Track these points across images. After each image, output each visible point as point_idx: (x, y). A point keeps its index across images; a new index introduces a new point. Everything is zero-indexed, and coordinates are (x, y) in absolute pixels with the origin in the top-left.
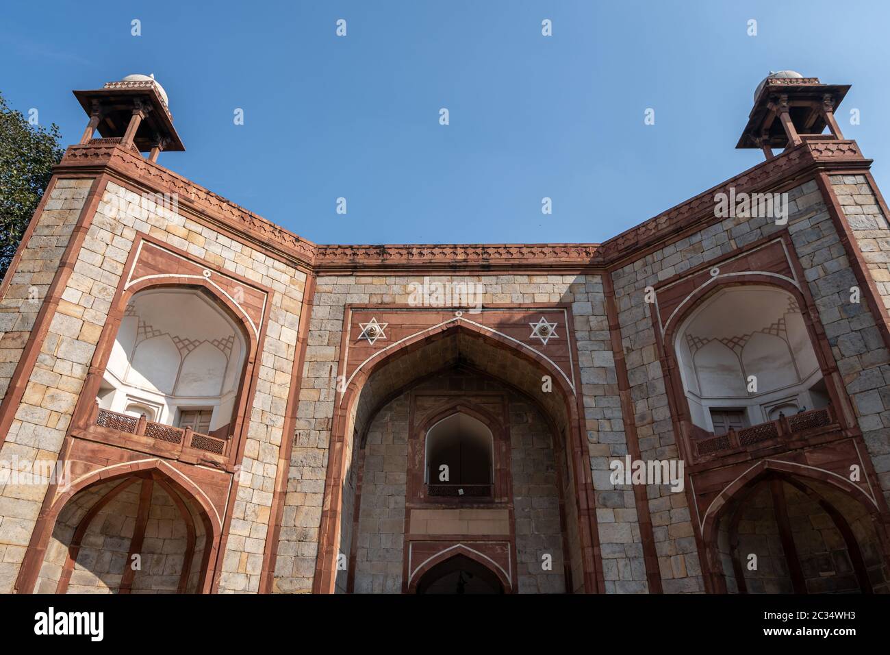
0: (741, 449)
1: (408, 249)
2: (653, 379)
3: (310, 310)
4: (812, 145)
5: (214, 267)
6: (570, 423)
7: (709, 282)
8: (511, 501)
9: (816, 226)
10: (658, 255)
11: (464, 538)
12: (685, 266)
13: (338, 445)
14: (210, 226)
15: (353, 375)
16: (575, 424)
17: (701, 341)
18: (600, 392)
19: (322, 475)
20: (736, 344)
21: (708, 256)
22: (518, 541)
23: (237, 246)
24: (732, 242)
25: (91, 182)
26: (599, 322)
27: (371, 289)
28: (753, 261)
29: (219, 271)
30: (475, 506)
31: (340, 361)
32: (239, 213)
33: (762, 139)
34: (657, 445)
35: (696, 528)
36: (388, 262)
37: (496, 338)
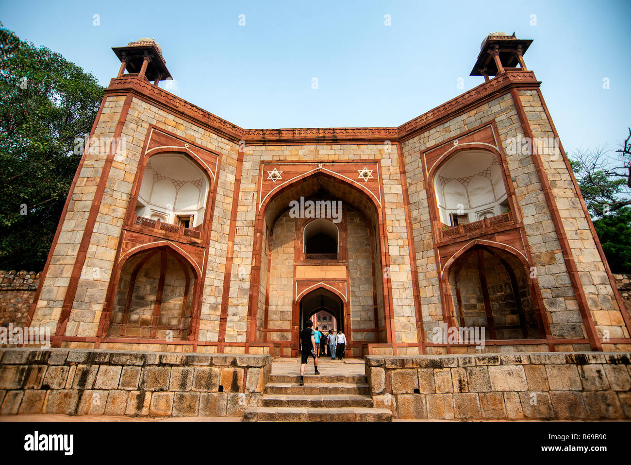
0: (464, 234)
1: (293, 131)
2: (422, 199)
3: (241, 164)
4: (510, 74)
5: (190, 142)
6: (379, 222)
7: (453, 148)
8: (347, 262)
9: (510, 118)
10: (426, 134)
11: (324, 280)
12: (441, 139)
14: (187, 120)
15: (265, 198)
16: (381, 223)
17: (447, 179)
18: (394, 206)
19: (251, 249)
20: (465, 181)
21: (453, 134)
22: (351, 282)
23: (202, 131)
24: (466, 126)
25: (124, 98)
26: (396, 170)
27: (273, 153)
28: (476, 136)
29: (193, 144)
30: (329, 264)
31: (258, 191)
32: (202, 113)
33: (484, 70)
34: (422, 233)
35: (439, 273)
36: (282, 138)
37: (340, 178)
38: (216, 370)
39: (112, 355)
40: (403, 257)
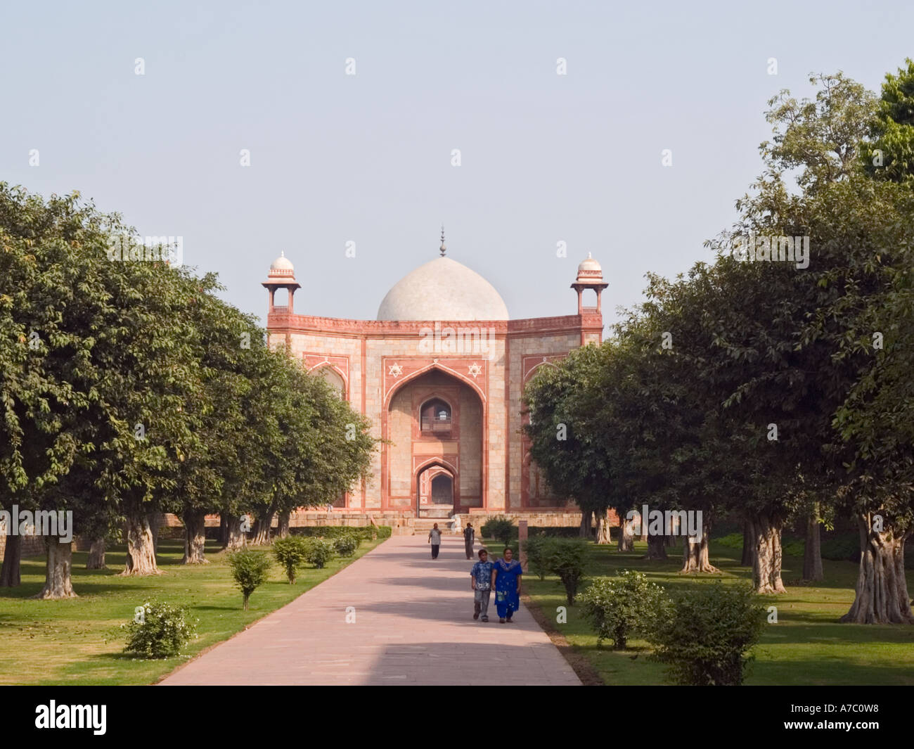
1: (410, 323)
3: (365, 360)
5: (329, 354)
7: (542, 363)
8: (459, 439)
10: (527, 340)
11: (438, 455)
12: (536, 351)
13: (385, 425)
14: (324, 335)
15: (389, 392)
16: (484, 415)
18: (496, 401)
21: (544, 350)
22: (462, 457)
23: (334, 340)
24: (552, 348)
26: (501, 366)
27: (393, 347)
31: (382, 386)
35: (522, 460)
36: (401, 332)
37: (453, 374)
38: (396, 519)
39: (353, 515)
40: (500, 445)
